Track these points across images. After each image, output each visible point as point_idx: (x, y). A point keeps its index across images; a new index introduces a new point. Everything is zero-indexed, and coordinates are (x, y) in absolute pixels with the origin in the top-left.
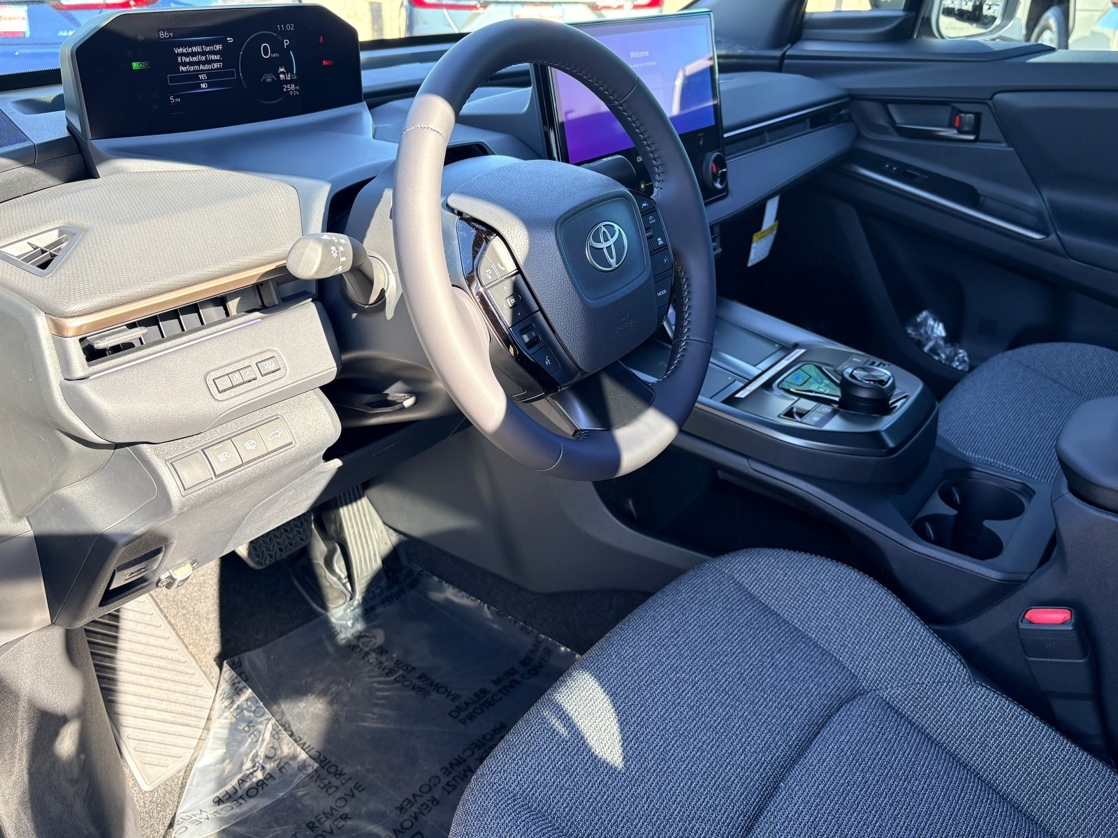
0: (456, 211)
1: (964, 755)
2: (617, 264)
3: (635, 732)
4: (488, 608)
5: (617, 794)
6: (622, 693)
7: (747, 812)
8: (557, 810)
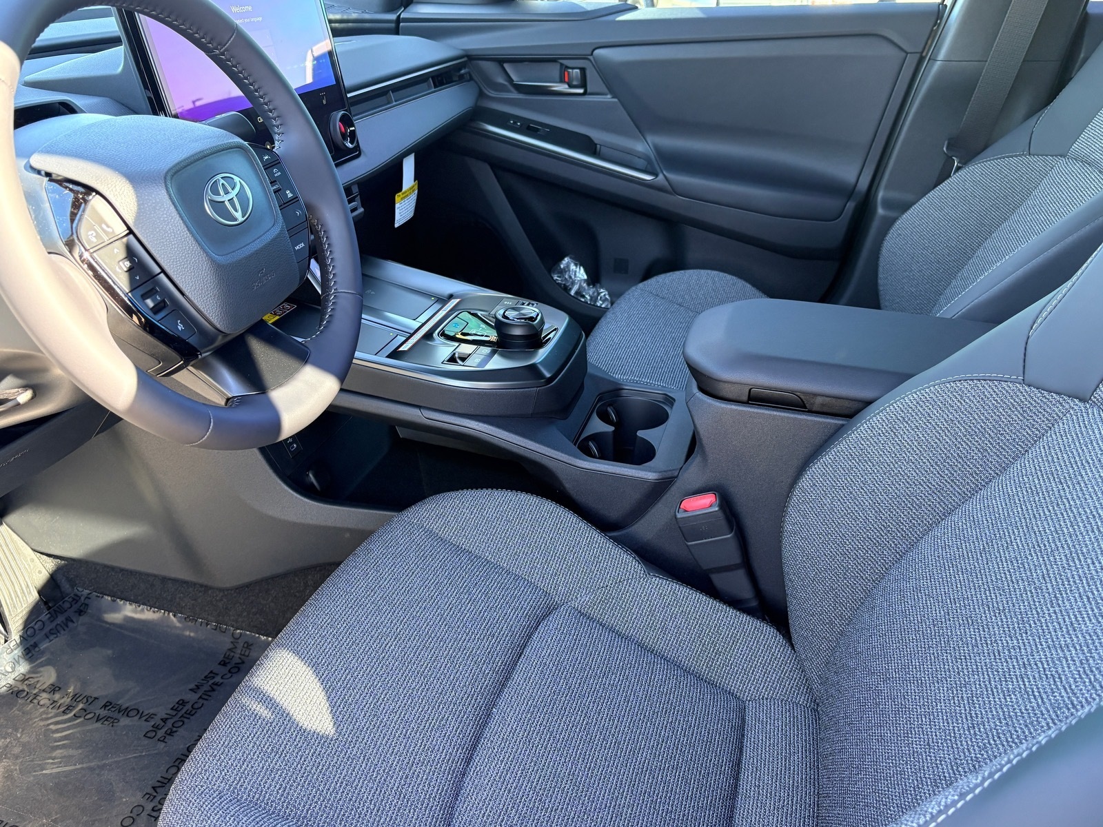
0: (43, 173)
1: (649, 642)
2: (243, 217)
3: (342, 697)
4: (174, 616)
5: (332, 761)
6: (324, 661)
7: (465, 745)
8: (270, 795)
